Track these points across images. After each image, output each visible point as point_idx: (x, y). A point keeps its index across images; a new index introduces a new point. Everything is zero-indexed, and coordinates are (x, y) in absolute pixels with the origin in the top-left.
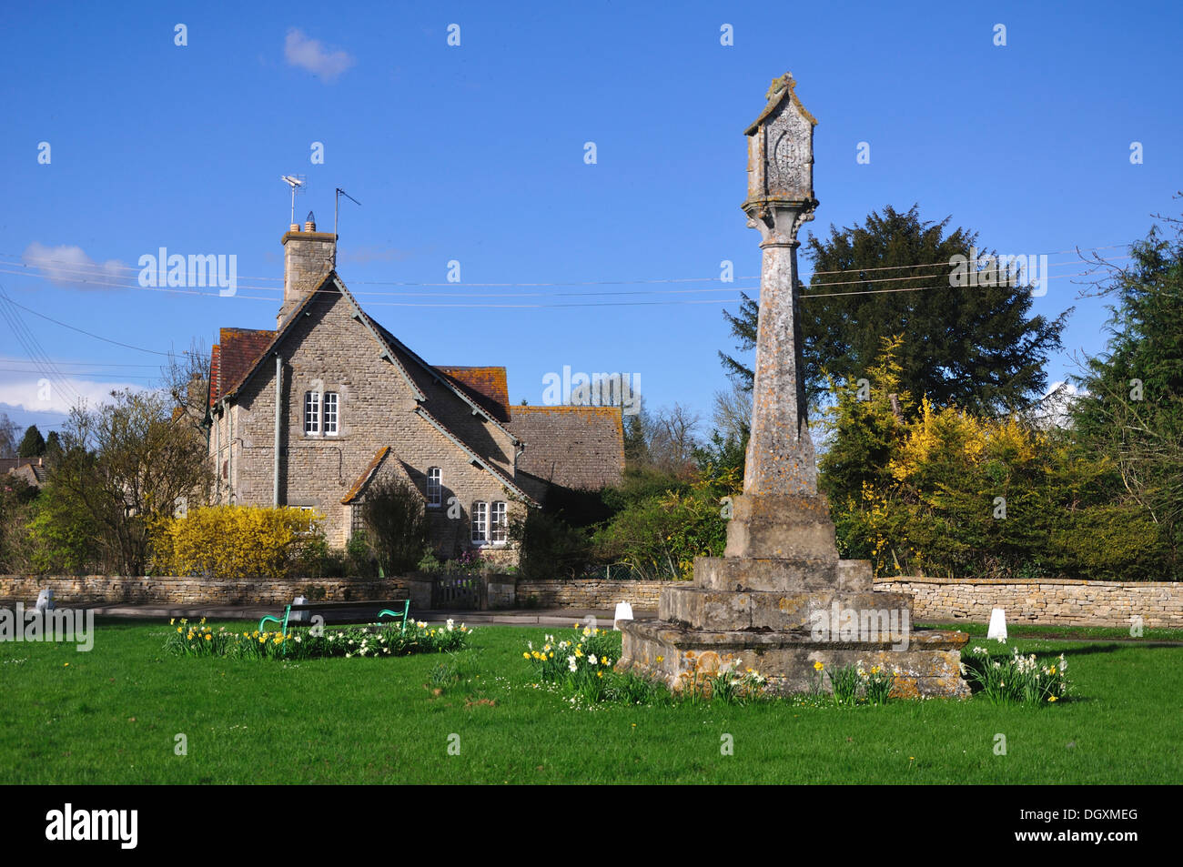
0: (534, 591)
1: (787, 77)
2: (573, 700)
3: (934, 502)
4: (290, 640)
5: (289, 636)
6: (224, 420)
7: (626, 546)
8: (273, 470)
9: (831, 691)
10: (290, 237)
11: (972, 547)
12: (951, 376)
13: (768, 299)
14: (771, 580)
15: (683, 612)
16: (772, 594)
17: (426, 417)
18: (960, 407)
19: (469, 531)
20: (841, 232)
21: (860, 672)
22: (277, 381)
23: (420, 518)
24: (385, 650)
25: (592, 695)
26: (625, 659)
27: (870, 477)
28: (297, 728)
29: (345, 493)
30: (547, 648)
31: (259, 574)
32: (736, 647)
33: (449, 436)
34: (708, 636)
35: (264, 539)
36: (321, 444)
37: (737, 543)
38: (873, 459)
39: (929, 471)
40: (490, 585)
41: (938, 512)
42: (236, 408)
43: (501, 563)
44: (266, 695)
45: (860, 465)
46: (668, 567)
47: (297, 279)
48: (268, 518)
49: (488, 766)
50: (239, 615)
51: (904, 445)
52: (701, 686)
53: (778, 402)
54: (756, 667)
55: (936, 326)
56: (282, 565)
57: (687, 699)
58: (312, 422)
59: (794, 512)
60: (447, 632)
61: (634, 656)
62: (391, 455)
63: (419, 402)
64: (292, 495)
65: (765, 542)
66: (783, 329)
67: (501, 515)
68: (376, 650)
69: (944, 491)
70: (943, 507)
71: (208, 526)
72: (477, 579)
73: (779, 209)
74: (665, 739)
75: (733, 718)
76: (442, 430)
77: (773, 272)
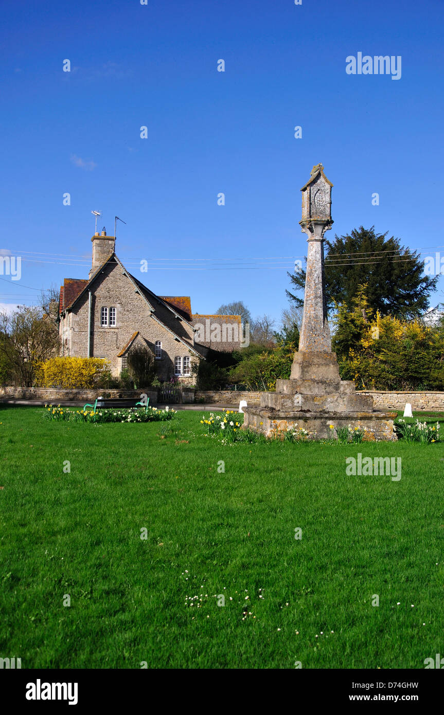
0: (202, 395)
1: (320, 165)
2: (223, 441)
3: (381, 357)
4: (98, 415)
5: (97, 413)
6: (65, 319)
7: (244, 376)
8: (87, 342)
9: (336, 438)
10: (95, 238)
11: (397, 377)
12: (388, 303)
13: (311, 265)
14: (311, 389)
15: (271, 403)
16: (311, 395)
17: (155, 319)
18: (393, 316)
19: (173, 369)
20: (340, 237)
21: (350, 429)
22: (89, 302)
23: (152, 363)
24: (139, 419)
25: (231, 439)
26: (245, 424)
27: (353, 346)
28: (103, 451)
29: (119, 352)
30: (211, 418)
31: (81, 387)
32: (295, 418)
33: (165, 327)
34: (283, 413)
35: (84, 372)
36: (108, 330)
37: (296, 373)
38: (354, 338)
39: (378, 344)
40: (183, 393)
41: (382, 362)
42: (71, 314)
43: (187, 384)
44: (88, 437)
45: (348, 341)
46: (263, 385)
47: (98, 257)
48: (86, 363)
49: (187, 467)
50: (73, 405)
51: (368, 332)
52: (280, 435)
53: (315, 310)
54: (304, 427)
55: (382, 280)
56: (91, 383)
57: (273, 441)
58: (104, 320)
59: (321, 360)
60: (166, 412)
61: (249, 423)
62: (139, 335)
63: (151, 311)
64: (95, 353)
65: (308, 373)
66: (317, 278)
67: (188, 362)
68: (135, 419)
69: (385, 352)
70: (384, 360)
71: (59, 366)
72: (178, 391)
73: (316, 224)
74: (264, 457)
75: (294, 449)
76: (162, 324)
77: (313, 252)
